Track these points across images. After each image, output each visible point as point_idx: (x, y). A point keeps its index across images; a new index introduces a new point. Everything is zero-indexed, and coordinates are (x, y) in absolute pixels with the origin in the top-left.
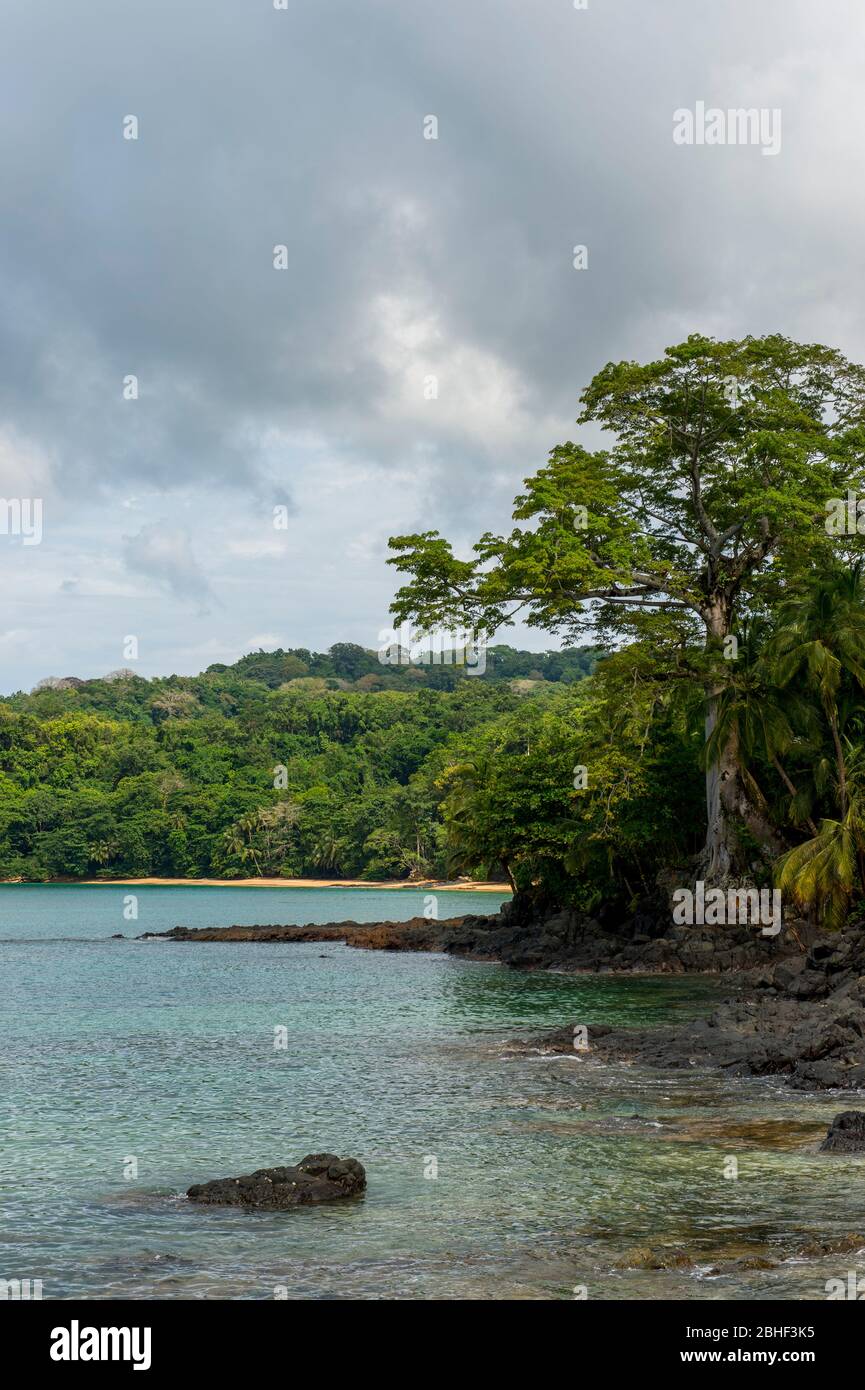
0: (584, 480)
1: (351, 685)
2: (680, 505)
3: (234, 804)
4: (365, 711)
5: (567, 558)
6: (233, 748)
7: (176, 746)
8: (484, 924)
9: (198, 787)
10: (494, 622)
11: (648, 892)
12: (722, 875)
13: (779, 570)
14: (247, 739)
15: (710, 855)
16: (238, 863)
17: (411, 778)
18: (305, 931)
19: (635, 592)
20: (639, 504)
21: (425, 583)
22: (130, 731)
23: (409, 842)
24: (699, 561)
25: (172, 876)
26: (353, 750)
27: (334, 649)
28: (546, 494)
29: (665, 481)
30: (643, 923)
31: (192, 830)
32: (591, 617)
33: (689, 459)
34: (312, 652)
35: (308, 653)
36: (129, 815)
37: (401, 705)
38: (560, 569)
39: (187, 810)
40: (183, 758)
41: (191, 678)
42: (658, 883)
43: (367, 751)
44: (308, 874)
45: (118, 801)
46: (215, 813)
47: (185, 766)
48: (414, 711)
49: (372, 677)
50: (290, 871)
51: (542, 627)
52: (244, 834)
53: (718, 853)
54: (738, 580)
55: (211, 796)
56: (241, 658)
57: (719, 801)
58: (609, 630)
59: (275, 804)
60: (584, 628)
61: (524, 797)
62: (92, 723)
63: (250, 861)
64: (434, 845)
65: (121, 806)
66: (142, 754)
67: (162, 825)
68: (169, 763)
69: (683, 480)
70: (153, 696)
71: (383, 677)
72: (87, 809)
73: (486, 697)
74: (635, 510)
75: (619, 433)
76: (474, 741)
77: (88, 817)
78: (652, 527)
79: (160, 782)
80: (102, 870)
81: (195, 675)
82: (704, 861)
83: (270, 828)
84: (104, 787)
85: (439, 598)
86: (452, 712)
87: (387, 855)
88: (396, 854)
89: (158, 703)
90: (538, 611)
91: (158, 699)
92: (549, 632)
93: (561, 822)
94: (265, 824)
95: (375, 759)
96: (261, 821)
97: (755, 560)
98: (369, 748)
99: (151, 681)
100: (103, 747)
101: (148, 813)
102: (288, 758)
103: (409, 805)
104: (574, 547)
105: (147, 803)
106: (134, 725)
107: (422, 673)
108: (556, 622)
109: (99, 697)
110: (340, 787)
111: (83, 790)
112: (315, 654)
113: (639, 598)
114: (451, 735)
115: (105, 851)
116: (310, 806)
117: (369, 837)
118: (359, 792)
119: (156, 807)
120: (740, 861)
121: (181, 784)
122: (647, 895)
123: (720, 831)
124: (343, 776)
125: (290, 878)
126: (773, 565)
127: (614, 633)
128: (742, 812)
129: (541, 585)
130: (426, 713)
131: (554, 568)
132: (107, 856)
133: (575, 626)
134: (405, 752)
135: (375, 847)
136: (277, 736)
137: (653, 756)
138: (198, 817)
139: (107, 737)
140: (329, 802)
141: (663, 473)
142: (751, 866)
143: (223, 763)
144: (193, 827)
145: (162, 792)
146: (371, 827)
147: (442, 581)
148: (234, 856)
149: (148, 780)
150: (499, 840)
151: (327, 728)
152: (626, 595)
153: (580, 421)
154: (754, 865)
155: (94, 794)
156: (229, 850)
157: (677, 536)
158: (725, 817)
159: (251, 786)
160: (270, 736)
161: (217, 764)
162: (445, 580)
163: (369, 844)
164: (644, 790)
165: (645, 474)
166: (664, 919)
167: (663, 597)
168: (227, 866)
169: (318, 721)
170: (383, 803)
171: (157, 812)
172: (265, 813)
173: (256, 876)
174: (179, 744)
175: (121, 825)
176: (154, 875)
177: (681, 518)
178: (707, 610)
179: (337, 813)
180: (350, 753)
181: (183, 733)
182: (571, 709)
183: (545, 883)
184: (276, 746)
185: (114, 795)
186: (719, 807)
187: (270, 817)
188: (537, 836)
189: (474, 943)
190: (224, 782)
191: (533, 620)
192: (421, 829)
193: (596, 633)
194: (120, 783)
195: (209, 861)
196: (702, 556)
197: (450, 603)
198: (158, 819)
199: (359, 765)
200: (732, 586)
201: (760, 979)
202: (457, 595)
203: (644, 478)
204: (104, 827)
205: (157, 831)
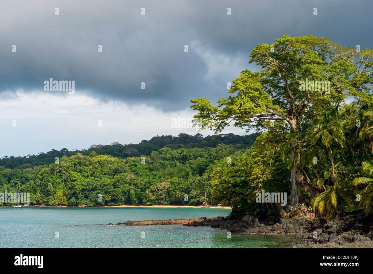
0: (251, 81)
1: (185, 146)
2: (282, 88)
3: (149, 183)
4: (189, 154)
5: (245, 105)
6: (149, 165)
7: (131, 165)
8: (223, 219)
9: (138, 178)
10: (224, 125)
11: (274, 209)
12: (296, 203)
13: (314, 108)
14: (153, 163)
15: (292, 197)
16: (150, 201)
17: (203, 174)
18: (168, 221)
19: (268, 116)
20: (269, 88)
21: (203, 113)
22: (118, 160)
23: (203, 194)
24: (288, 106)
25: (130, 205)
26: (185, 166)
27: (180, 135)
28: (239, 85)
29: (277, 81)
30: (272, 218)
31: (136, 190)
32: (254, 123)
33: (284, 74)
34: (173, 136)
35: (171, 136)
36: (118, 186)
37: (200, 152)
38: (243, 108)
39: (135, 184)
40: (134, 169)
41: (136, 145)
42: (276, 206)
43: (190, 166)
44: (171, 204)
45: (114, 182)
46: (143, 185)
47: (134, 171)
48: (204, 154)
49: (191, 143)
50: (167, 203)
51: (239, 127)
52: (152, 192)
53: (295, 196)
54: (300, 111)
55: (142, 180)
56: (151, 138)
57: (295, 180)
58: (260, 127)
59: (162, 182)
60: (252, 127)
61: (235, 179)
62: (106, 159)
63: (154, 200)
64: (210, 194)
65: (115, 183)
66: (121, 168)
67: (128, 189)
68: (129, 170)
69: (282, 80)
70: (125, 150)
71: (194, 144)
72: (105, 185)
73: (226, 149)
74: (268, 90)
75: (262, 66)
76: (222, 163)
77: (105, 187)
78: (273, 95)
79: (126, 176)
80: (109, 203)
81: (138, 143)
82: (291, 199)
83: (160, 190)
84: (110, 178)
85: (207, 118)
86: (216, 154)
87: (196, 198)
88: (199, 198)
89: (126, 152)
90: (238, 122)
91: (126, 151)
92: (241, 128)
93: (246, 187)
94: (159, 188)
95: (192, 168)
96: (158, 188)
97: (305, 105)
98: (190, 165)
99: (124, 145)
100: (110, 166)
101: (123, 186)
102: (166, 168)
103: (202, 183)
104: (248, 101)
105: (123, 183)
106: (119, 159)
107: (206, 142)
108: (243, 125)
109: (108, 150)
110: (181, 177)
111: (103, 179)
112: (174, 137)
113: (269, 117)
114: (215, 161)
115: (110, 197)
116: (172, 183)
117: (190, 192)
118: (187, 179)
119: (125, 184)
120: (302, 199)
121: (133, 177)
122: (273, 210)
123: (296, 189)
124: (182, 174)
125: (166, 205)
126: (312, 107)
127: (262, 128)
128: (302, 184)
129: (238, 113)
130: (207, 154)
131: (242, 108)
132: (111, 199)
133: (249, 126)
134: (201, 166)
135: (192, 195)
136: (162, 162)
137: (274, 166)
138: (138, 187)
139: (110, 162)
140: (178, 182)
141: (276, 78)
142: (305, 200)
143: (146, 170)
144: (137, 190)
145: (128, 179)
146: (191, 189)
147: (208, 113)
148: (149, 199)
149: (123, 175)
150: (227, 193)
151: (177, 159)
152: (265, 116)
153: (250, 62)
154: (306, 200)
155: (107, 180)
156: (148, 197)
157: (281, 98)
158: (297, 185)
159: (155, 177)
160: (160, 162)
161: (144, 170)
162: (209, 112)
163: (190, 194)
164: (271, 177)
165: (271, 79)
166: (278, 217)
167: (277, 117)
168: (147, 201)
169: (175, 157)
170: (195, 182)
171: (126, 185)
172: (159, 185)
173: (156, 205)
174: (133, 164)
175: (115, 189)
176: (125, 204)
177: (282, 92)
178: (290, 121)
179: (181, 185)
180: (184, 167)
181: (133, 161)
182: (252, 153)
183: (242, 206)
184: (162, 165)
185: (113, 180)
186: (295, 182)
187: (160, 187)
188: (239, 191)
189: (220, 225)
190: (146, 176)
191: (236, 125)
192: (206, 190)
193: (256, 128)
194: (115, 176)
195: (142, 200)
196: (289, 104)
197: (210, 119)
198: (126, 187)
199: (187, 170)
200: (298, 113)
201: (308, 236)
202: (212, 117)
203: (270, 80)
204: (110, 190)
205: (126, 191)
